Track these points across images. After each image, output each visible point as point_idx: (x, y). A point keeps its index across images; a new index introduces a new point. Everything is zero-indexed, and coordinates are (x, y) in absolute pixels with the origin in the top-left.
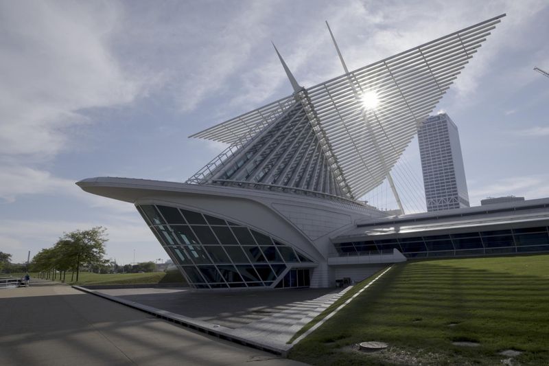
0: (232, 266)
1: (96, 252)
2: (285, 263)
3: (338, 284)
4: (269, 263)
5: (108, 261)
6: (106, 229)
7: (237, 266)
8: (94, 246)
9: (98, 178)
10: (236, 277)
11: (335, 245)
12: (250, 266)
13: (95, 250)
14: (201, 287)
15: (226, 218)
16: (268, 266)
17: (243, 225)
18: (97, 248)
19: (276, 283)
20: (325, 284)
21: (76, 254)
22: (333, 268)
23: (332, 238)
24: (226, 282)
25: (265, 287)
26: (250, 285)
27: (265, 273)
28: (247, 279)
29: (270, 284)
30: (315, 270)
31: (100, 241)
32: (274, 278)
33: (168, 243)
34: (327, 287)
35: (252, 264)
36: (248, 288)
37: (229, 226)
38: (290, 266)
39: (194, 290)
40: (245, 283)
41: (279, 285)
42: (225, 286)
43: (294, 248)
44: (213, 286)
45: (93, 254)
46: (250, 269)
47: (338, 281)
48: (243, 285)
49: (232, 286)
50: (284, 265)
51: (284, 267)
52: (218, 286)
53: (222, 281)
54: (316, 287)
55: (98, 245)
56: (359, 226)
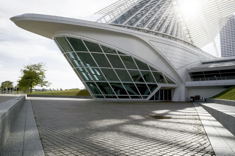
0: (120, 84)
1: (41, 77)
2: (157, 83)
3: (192, 100)
4: (146, 83)
5: (47, 82)
6: (46, 64)
7: (124, 84)
8: (40, 74)
9: (24, 15)
10: (123, 91)
11: (190, 73)
12: (133, 84)
13: (40, 76)
14: (99, 97)
15: (117, 49)
16: (145, 85)
17: (129, 54)
18: (41, 75)
19: (150, 97)
20: (183, 99)
21: (30, 78)
22: (188, 88)
23: (188, 69)
24: (116, 95)
25: (142, 99)
26: (132, 97)
27: (143, 89)
28: (130, 93)
29: (146, 97)
30: (176, 89)
31: (43, 71)
32: (149, 94)
33: (76, 66)
34: (184, 101)
35: (134, 83)
36: (131, 99)
37: (119, 55)
38: (160, 86)
39: (94, 99)
40: (129, 96)
41: (152, 99)
42: (115, 97)
43: (163, 74)
44: (107, 97)
45: (38, 78)
46: (132, 87)
47: (191, 97)
48: (128, 97)
49: (120, 97)
50: (156, 85)
51: (156, 86)
52: (111, 97)
53: (114, 94)
54: (177, 101)
55: (42, 73)
56: (203, 63)
